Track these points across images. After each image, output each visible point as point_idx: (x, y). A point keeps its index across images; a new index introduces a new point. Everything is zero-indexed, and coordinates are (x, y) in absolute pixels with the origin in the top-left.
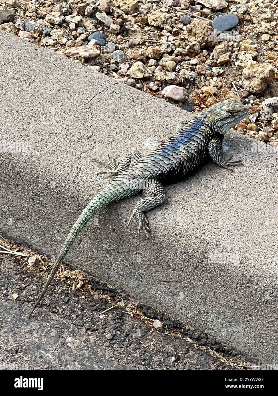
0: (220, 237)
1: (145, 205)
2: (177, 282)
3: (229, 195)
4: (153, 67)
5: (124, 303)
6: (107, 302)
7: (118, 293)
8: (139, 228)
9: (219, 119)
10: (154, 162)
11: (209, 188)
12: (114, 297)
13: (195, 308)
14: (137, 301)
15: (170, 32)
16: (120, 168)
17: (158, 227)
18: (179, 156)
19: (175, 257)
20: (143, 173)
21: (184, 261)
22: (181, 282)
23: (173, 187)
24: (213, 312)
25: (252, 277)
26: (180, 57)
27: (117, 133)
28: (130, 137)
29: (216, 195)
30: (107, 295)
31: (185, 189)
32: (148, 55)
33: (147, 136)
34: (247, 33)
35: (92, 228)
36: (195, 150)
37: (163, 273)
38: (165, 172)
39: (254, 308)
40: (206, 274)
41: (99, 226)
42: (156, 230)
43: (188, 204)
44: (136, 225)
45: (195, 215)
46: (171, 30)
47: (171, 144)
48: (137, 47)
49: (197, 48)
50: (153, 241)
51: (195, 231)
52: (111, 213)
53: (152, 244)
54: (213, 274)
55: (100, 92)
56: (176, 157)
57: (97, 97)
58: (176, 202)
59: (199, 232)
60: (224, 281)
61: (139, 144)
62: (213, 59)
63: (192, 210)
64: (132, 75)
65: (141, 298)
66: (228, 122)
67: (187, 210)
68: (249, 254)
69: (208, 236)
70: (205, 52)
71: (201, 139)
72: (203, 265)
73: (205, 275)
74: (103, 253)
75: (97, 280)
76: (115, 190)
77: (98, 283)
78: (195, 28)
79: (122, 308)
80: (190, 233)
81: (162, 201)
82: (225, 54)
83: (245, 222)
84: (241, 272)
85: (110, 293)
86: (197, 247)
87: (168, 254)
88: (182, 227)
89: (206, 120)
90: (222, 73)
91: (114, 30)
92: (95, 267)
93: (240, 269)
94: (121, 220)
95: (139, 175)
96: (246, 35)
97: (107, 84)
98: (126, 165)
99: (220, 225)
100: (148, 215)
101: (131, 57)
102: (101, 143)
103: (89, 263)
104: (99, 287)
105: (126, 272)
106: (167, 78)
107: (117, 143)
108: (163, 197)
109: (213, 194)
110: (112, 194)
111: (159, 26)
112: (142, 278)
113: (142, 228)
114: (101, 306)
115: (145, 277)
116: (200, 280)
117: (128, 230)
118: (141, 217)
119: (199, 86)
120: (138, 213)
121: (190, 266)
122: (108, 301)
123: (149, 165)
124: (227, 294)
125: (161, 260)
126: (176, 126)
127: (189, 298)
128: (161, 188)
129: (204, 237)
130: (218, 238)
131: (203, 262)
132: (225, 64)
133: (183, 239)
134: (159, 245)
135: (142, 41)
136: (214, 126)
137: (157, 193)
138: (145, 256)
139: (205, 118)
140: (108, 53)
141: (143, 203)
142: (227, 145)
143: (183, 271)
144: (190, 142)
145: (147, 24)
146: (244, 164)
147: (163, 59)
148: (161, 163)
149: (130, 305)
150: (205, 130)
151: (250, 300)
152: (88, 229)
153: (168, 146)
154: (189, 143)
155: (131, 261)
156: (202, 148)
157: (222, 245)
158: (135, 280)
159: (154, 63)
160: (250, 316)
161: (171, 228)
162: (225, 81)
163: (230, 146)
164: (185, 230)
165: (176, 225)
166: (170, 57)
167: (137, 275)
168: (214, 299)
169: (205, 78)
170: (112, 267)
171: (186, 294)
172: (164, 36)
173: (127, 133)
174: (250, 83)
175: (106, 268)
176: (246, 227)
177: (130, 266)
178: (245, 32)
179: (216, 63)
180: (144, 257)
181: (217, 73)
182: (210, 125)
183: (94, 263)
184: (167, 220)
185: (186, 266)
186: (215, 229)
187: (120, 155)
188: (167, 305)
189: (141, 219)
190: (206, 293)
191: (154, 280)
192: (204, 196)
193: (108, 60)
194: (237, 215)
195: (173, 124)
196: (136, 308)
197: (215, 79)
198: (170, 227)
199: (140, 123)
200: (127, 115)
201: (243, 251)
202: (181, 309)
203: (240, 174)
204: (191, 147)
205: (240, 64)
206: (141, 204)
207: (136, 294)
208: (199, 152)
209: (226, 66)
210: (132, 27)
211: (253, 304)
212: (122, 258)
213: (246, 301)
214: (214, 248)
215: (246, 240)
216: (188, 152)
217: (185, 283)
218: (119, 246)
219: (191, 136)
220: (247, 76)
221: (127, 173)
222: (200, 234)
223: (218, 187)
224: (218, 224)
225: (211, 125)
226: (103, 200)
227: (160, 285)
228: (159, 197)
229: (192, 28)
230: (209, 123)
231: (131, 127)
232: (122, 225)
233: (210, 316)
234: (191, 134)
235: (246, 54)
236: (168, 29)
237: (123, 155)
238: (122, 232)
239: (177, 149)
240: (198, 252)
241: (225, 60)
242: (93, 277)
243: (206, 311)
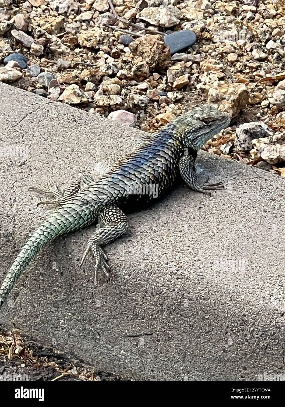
0: (202, 270)
1: (103, 236)
2: (146, 334)
3: (209, 223)
4: (91, 92)
5: (77, 371)
6: (54, 370)
7: (67, 359)
8: (96, 266)
9: (191, 129)
10: (112, 183)
11: (182, 216)
12: (63, 364)
13: (172, 367)
14: (94, 367)
15: (109, 53)
16: (66, 195)
17: (120, 264)
18: (142, 175)
19: (144, 301)
20: (98, 197)
21: (156, 305)
22: (152, 334)
23: (136, 216)
24: (195, 370)
25: (247, 317)
26: (125, 81)
27: (57, 158)
28: (75, 162)
29: (191, 223)
30: (54, 362)
31: (151, 218)
32: (84, 78)
33: (96, 160)
34: (207, 54)
35: (33, 274)
36: (162, 168)
37: (128, 325)
38: (126, 195)
39: (249, 358)
40: (186, 319)
41: (41, 271)
42: (118, 268)
43: (158, 235)
44: (91, 263)
45: (168, 246)
46: (109, 52)
47: (133, 161)
48: (68, 71)
49: (146, 69)
50: (114, 283)
51: (169, 265)
52: (58, 251)
53: (113, 287)
54: (195, 317)
55: (30, 112)
56: (139, 176)
57: (28, 118)
58: (141, 232)
59: (175, 265)
60: (210, 326)
61: (87, 170)
62: (167, 83)
63: (163, 241)
64: (66, 100)
65: (98, 363)
66: (202, 134)
67: (156, 241)
68: (242, 288)
69: (187, 270)
70: (156, 75)
71: (170, 154)
72: (182, 307)
73: (185, 321)
74: (48, 307)
75: (39, 345)
76: (63, 219)
77: (41, 348)
78: (142, 46)
79: (75, 377)
80: (162, 268)
81: (124, 230)
82: (182, 76)
83: (233, 252)
84: (232, 311)
85: (57, 360)
86: (173, 285)
87: (134, 298)
88: (152, 260)
89: (174, 132)
90: (181, 99)
91: (37, 51)
92: (37, 328)
93: (230, 307)
94: (72, 259)
95: (93, 199)
96: (206, 56)
97: (40, 103)
98: (74, 191)
99: (200, 256)
100: (107, 249)
101: (61, 81)
102: (39, 170)
103: (29, 323)
104: (42, 353)
105: (79, 330)
106: (112, 103)
107: (60, 169)
108: (126, 225)
109: (189, 223)
110: (60, 225)
111: (93, 47)
112: (99, 335)
113: (99, 267)
114: (48, 374)
115: (103, 334)
116: (177, 329)
117: (81, 272)
118: (98, 252)
119: (153, 114)
120: (94, 247)
121: (165, 311)
122: (56, 369)
123: (105, 187)
124: (214, 343)
125: (125, 308)
126: (133, 147)
127: (163, 355)
128: (122, 215)
129: (181, 271)
130: (199, 271)
131: (181, 303)
132: (184, 87)
133: (154, 276)
134: (122, 287)
135: (74, 63)
136: (184, 139)
137: (117, 220)
138: (104, 304)
139: (173, 129)
140: (32, 77)
141: (100, 234)
142: (201, 167)
143: (154, 319)
144: (156, 158)
145: (78, 46)
146: (226, 187)
147: (104, 82)
148: (121, 184)
149: (85, 372)
150: (173, 144)
151: (244, 347)
152: (27, 277)
153: (128, 164)
154: (155, 160)
155: (86, 314)
156: (172, 166)
157: (205, 280)
158: (91, 339)
159: (92, 87)
160: (245, 369)
161: (138, 263)
162: (184, 108)
163: (205, 167)
164: (157, 265)
165: (144, 259)
166: (113, 80)
167: (93, 333)
168: (197, 352)
169: (159, 105)
170: (59, 325)
171: (159, 350)
172: (100, 58)
173: (71, 157)
174: (218, 107)
175: (51, 328)
176: (234, 258)
177: (83, 320)
178: (206, 52)
179: (172, 88)
180: (102, 306)
181: (174, 99)
182: (179, 138)
183: (35, 323)
184: (132, 254)
185: (158, 312)
186: (195, 261)
187: (65, 183)
188: (134, 368)
189: (98, 254)
190: (186, 345)
191: (116, 336)
192: (178, 224)
193: (33, 84)
194: (221, 244)
195: (128, 145)
196: (92, 376)
197: (172, 105)
198: (136, 262)
199: (86, 145)
200: (68, 137)
201: (233, 285)
202: (152, 371)
203: (220, 198)
204: (157, 164)
205: (203, 87)
206: (97, 236)
207: (92, 359)
208: (168, 171)
209: (185, 91)
210: (59, 48)
211: (249, 352)
212: (73, 312)
213: (239, 349)
214: (195, 284)
215: (236, 272)
216: (154, 170)
217: (158, 335)
218: (69, 295)
219: (157, 151)
220: (215, 98)
221: (77, 198)
222: (176, 268)
223: (194, 214)
224: (198, 255)
225: (181, 137)
226: (49, 233)
227: (124, 342)
228: (121, 226)
229: (137, 46)
230: (179, 135)
231: (75, 150)
232: (72, 266)
233: (191, 376)
234: (156, 148)
235: (209, 74)
236: (105, 49)
237: (69, 182)
238: (72, 275)
239: (139, 167)
240: (174, 290)
241: (184, 82)
242: (34, 342)
243: (186, 370)
